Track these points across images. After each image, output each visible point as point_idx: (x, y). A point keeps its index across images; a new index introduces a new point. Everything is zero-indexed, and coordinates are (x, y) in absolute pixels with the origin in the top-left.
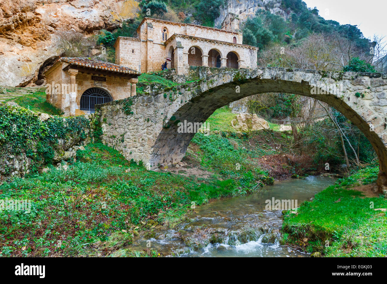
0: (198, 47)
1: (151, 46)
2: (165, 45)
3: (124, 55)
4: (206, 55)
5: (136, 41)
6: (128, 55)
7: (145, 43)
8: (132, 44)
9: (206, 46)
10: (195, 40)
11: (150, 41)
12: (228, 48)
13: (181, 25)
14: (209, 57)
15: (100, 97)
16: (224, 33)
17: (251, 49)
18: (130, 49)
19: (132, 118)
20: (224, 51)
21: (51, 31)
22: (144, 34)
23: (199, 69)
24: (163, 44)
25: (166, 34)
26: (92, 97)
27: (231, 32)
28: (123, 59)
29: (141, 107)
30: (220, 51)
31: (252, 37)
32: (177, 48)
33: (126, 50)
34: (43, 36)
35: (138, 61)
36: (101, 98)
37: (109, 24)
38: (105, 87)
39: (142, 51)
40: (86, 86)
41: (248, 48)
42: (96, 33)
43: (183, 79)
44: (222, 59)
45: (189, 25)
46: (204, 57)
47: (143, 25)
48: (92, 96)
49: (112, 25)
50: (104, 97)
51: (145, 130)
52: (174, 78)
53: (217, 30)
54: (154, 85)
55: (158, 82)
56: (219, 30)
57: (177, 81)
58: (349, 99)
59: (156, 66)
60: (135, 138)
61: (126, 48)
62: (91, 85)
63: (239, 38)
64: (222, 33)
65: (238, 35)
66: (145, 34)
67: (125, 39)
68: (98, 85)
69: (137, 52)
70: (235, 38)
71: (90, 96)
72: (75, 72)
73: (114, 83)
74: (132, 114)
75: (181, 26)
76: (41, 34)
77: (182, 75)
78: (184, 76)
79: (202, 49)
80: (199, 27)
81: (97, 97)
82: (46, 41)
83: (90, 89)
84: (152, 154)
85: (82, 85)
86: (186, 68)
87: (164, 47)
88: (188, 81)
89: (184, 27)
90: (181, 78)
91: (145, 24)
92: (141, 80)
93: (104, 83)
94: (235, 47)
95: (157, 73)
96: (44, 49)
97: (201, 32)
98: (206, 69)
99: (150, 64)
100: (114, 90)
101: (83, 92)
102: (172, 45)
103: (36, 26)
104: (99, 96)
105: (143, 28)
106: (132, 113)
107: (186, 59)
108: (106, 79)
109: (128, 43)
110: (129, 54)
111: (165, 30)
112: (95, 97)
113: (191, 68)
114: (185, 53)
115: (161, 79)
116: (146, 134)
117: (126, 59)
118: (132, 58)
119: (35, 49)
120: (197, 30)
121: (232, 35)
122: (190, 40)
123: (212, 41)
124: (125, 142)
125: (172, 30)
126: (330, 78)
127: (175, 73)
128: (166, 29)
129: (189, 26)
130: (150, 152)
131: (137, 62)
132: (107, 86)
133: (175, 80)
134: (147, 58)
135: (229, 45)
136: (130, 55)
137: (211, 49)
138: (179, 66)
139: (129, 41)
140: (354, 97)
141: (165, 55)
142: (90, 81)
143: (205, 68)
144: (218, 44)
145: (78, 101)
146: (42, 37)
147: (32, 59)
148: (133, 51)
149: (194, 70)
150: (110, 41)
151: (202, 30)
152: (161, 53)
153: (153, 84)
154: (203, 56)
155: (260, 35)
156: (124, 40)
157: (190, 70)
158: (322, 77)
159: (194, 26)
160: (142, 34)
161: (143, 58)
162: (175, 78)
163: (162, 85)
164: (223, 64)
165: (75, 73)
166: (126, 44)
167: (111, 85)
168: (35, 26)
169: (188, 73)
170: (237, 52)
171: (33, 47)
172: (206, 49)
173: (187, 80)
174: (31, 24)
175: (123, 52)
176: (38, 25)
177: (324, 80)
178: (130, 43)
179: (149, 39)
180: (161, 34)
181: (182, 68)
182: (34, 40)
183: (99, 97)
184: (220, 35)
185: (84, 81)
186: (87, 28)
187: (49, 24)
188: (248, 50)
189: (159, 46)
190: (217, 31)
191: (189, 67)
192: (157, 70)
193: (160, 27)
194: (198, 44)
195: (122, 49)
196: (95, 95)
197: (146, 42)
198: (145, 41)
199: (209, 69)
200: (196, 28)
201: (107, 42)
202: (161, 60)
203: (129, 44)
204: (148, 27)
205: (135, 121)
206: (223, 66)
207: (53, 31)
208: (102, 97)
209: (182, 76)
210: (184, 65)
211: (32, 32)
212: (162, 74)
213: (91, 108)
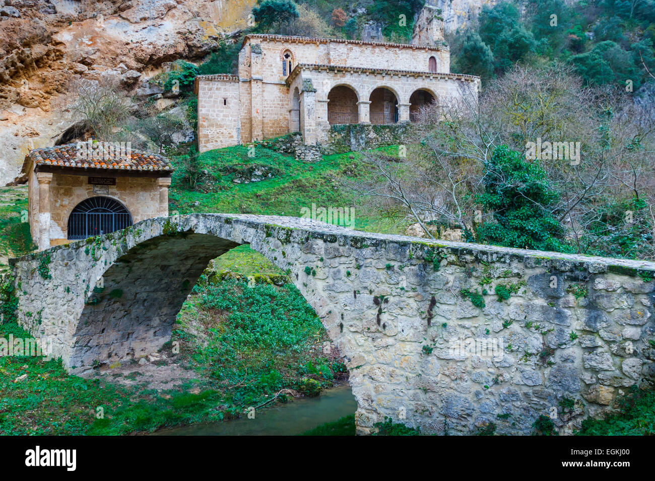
0: (349, 85)
1: (258, 90)
2: (288, 84)
3: (208, 111)
4: (365, 101)
5: (229, 81)
6: (216, 110)
7: (247, 85)
8: (223, 87)
9: (364, 82)
10: (341, 74)
11: (257, 80)
12: (412, 83)
13: (318, 43)
14: (371, 105)
15: (107, 213)
16: (410, 51)
17: (463, 80)
18: (220, 99)
19: (50, 286)
20: (404, 91)
21: (81, 73)
22: (246, 68)
23: (349, 129)
24: (284, 83)
25: (290, 62)
26: (92, 215)
27: (424, 49)
28: (205, 119)
29: (60, 267)
30: (395, 89)
31: (482, 48)
32: (303, 91)
33: (212, 99)
34: (62, 85)
35: (235, 121)
36: (108, 215)
37: (195, 46)
38: (114, 194)
39: (242, 101)
40: (78, 196)
41: (457, 79)
42: (166, 68)
43: (316, 153)
44: (400, 106)
45: (334, 41)
46: (362, 105)
47: (243, 50)
48: (90, 213)
49: (200, 47)
50: (114, 213)
51: (66, 307)
52: (298, 152)
53: (394, 47)
54: (254, 170)
55: (261, 162)
56: (398, 47)
57: (303, 157)
58: (297, 276)
59: (271, 127)
60: (54, 319)
61: (211, 97)
62: (88, 193)
63: (442, 59)
64: (403, 51)
65: (439, 53)
66: (247, 66)
67: (208, 80)
68: (101, 192)
69: (232, 103)
70: (432, 58)
71: (87, 213)
72: (46, 177)
73: (131, 187)
74: (50, 279)
75: (320, 45)
76: (58, 83)
77: (315, 145)
78: (318, 146)
79: (357, 90)
80: (355, 44)
81: (100, 214)
82: (68, 93)
83: (87, 201)
84: (75, 346)
85: (71, 195)
86: (323, 130)
87: (285, 88)
88: (328, 155)
89: (325, 46)
90: (312, 151)
91: (247, 48)
92: (231, 161)
93: (113, 188)
94: (428, 80)
95: (266, 144)
96: (64, 108)
97: (358, 54)
98: (365, 128)
99: (257, 125)
100: (132, 200)
101: (72, 208)
102: (296, 86)
103: (53, 68)
104: (104, 211)
105: (244, 55)
106: (50, 277)
107: (323, 112)
108: (117, 181)
109: (215, 86)
110: (218, 107)
111: (287, 56)
112: (97, 213)
113: (333, 130)
114: (321, 100)
115: (269, 157)
116: (66, 314)
117: (210, 117)
118: (224, 116)
119: (46, 111)
120: (351, 49)
121: (426, 54)
122: (331, 75)
123: (376, 72)
124: (43, 323)
125: (301, 55)
126: (276, 238)
127: (302, 140)
128: (289, 53)
129: (335, 44)
130: (71, 344)
131: (233, 123)
132: (118, 192)
133: (298, 156)
134: (250, 112)
135: (413, 76)
136: (219, 109)
137: (375, 87)
138: (308, 128)
139: (216, 83)
140: (304, 273)
141: (288, 104)
142: (85, 186)
143: (363, 127)
144: (389, 77)
145: (64, 224)
146: (60, 87)
147: (41, 131)
148: (225, 101)
149: (339, 133)
150: (190, 81)
151: (362, 49)
152: (281, 101)
153: (252, 168)
154: (360, 103)
155: (506, 42)
156: (208, 82)
157: (332, 133)
158: (267, 237)
159: (344, 42)
160: (241, 67)
161: (243, 114)
162: (300, 152)
163: (271, 169)
164: (402, 116)
165: (47, 179)
166: (210, 89)
167: (125, 189)
168: (50, 67)
169: (327, 139)
170: (432, 89)
171: (44, 108)
172: (364, 89)
173: (326, 153)
174: (42, 65)
175: (206, 105)
176: (56, 65)
177: (268, 242)
178: (219, 86)
179: (254, 77)
180: (280, 64)
181: (315, 130)
182: (46, 95)
183: (104, 214)
184: (400, 55)
185: (74, 188)
186: (151, 58)
187: (79, 60)
188: (457, 84)
189: (276, 88)
190: (393, 49)
191: (329, 127)
192: (273, 134)
193: (277, 51)
194: (348, 80)
195: (204, 99)
196: (97, 211)
197: (250, 82)
198: (249, 80)
199: (371, 128)
200: (350, 46)
201: (186, 83)
202: (281, 114)
203: (217, 88)
204: (253, 54)
205: (54, 290)
206: (401, 120)
207: (86, 72)
208: (110, 214)
209: (313, 147)
210: (319, 124)
211: (43, 81)
212: (275, 145)
213: (89, 234)
